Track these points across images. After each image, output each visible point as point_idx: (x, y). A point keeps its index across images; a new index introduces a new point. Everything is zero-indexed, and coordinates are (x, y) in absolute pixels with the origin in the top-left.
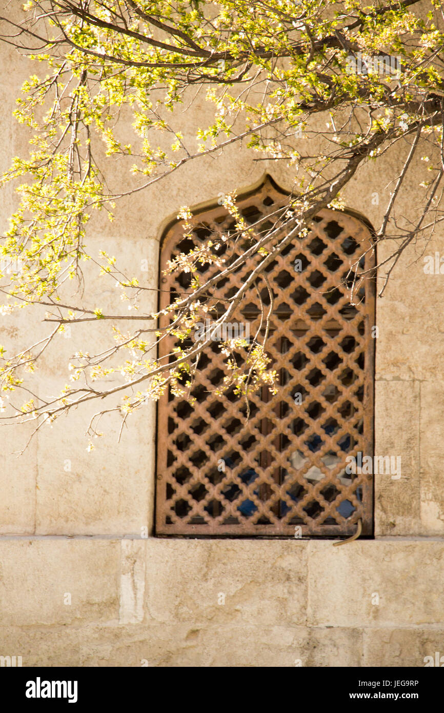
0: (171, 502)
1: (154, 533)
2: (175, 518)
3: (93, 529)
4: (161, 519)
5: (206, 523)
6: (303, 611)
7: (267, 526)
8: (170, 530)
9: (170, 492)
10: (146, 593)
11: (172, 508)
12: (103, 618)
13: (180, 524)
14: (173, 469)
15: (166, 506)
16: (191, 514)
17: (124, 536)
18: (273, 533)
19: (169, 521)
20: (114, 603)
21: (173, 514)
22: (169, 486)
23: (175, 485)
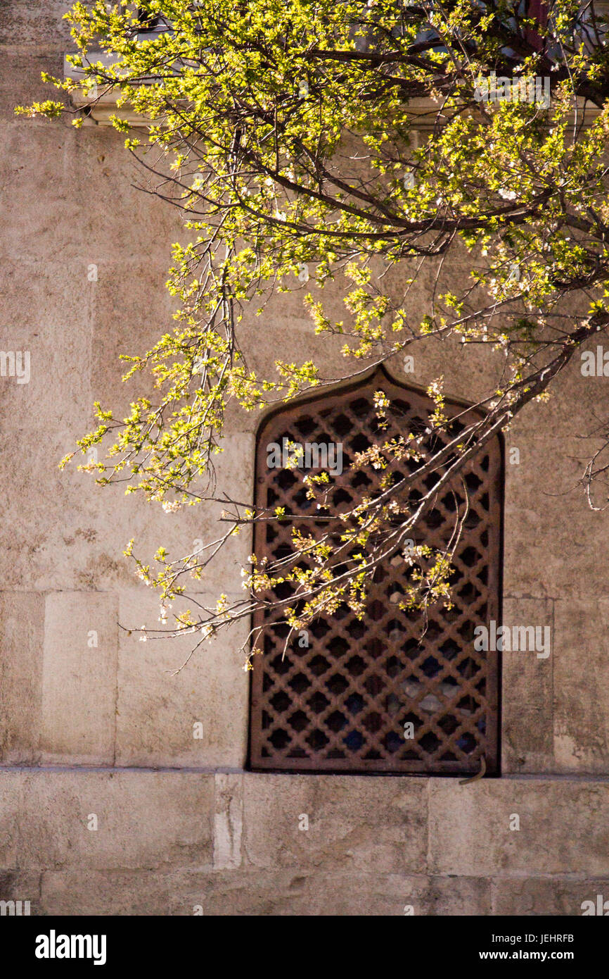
0: (269, 732)
1: (248, 767)
2: (271, 750)
3: (181, 761)
4: (257, 751)
5: (308, 756)
6: (423, 857)
7: (377, 761)
8: (267, 763)
9: (267, 720)
10: (244, 835)
11: (269, 739)
12: (194, 863)
13: (278, 757)
14: (270, 694)
15: (262, 736)
16: (290, 745)
17: (216, 770)
18: (385, 769)
19: (265, 753)
20: (207, 845)
21: (269, 745)
22: (265, 713)
23: (272, 713)
